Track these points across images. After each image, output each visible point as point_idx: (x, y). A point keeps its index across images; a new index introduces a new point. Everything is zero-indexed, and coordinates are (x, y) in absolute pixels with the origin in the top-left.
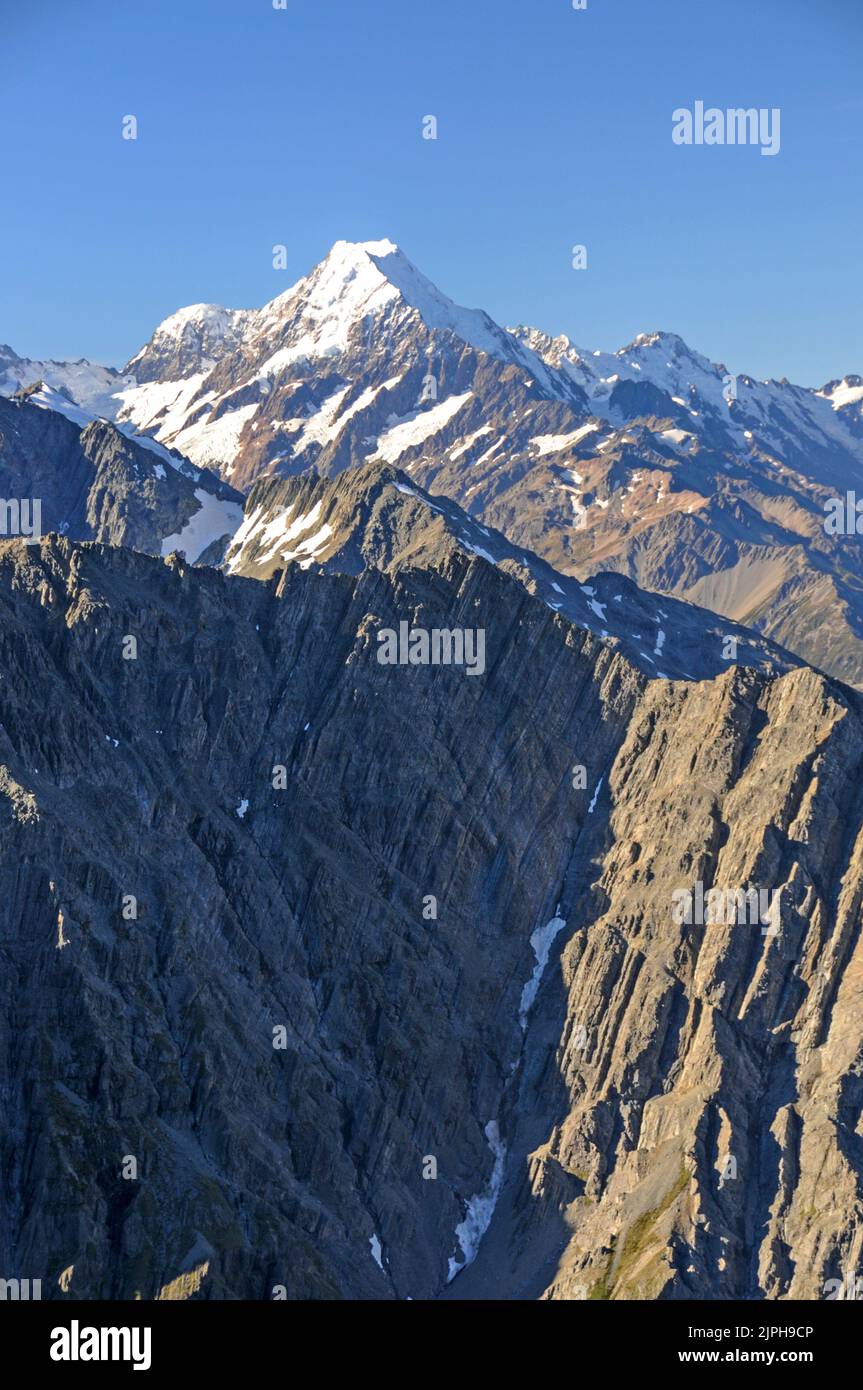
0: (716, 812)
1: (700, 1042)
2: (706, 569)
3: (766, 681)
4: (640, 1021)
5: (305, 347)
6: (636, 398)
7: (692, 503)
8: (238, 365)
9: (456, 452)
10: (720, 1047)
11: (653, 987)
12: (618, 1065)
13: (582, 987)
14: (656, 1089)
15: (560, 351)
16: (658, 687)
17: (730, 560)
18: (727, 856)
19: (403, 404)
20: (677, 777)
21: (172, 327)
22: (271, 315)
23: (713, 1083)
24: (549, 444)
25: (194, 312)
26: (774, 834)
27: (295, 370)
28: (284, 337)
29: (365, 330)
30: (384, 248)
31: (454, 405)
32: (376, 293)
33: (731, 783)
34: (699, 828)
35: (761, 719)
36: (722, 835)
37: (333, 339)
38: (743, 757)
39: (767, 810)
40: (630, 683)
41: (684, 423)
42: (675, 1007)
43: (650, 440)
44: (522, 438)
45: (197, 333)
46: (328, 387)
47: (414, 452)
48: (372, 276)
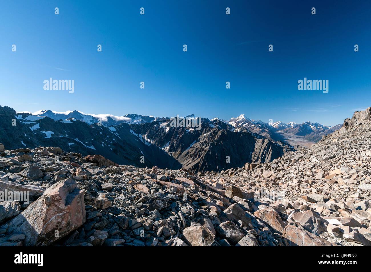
0: (261, 146)
1: (260, 159)
2: (261, 133)
3: (264, 139)
4: (256, 158)
5: (239, 120)
6: (258, 123)
7: (261, 129)
8: (235, 121)
9: (247, 126)
10: (261, 160)
11: (257, 156)
12: (255, 160)
13: (253, 156)
14: (257, 162)
15: (253, 121)
16: (258, 139)
17: (263, 133)
18: (262, 149)
19: (244, 123)
20: (259, 144)
21: (232, 119)
22: (237, 118)
23: (260, 162)
24: (252, 126)
25: (233, 118)
26: (265, 148)
27: (238, 121)
28: (238, 120)
29: (242, 119)
30: (244, 115)
31: (247, 123)
32: (243, 117)
33: (262, 145)
34: (260, 147)
35: (264, 142)
36: (262, 148)
37: (240, 120)
38: (263, 143)
39: (264, 147)
40: (256, 139)
41: (260, 125)
42: (258, 157)
43: (258, 126)
44: (251, 125)
45: (233, 119)
46: (240, 122)
47: (245, 126)
48: (243, 116)
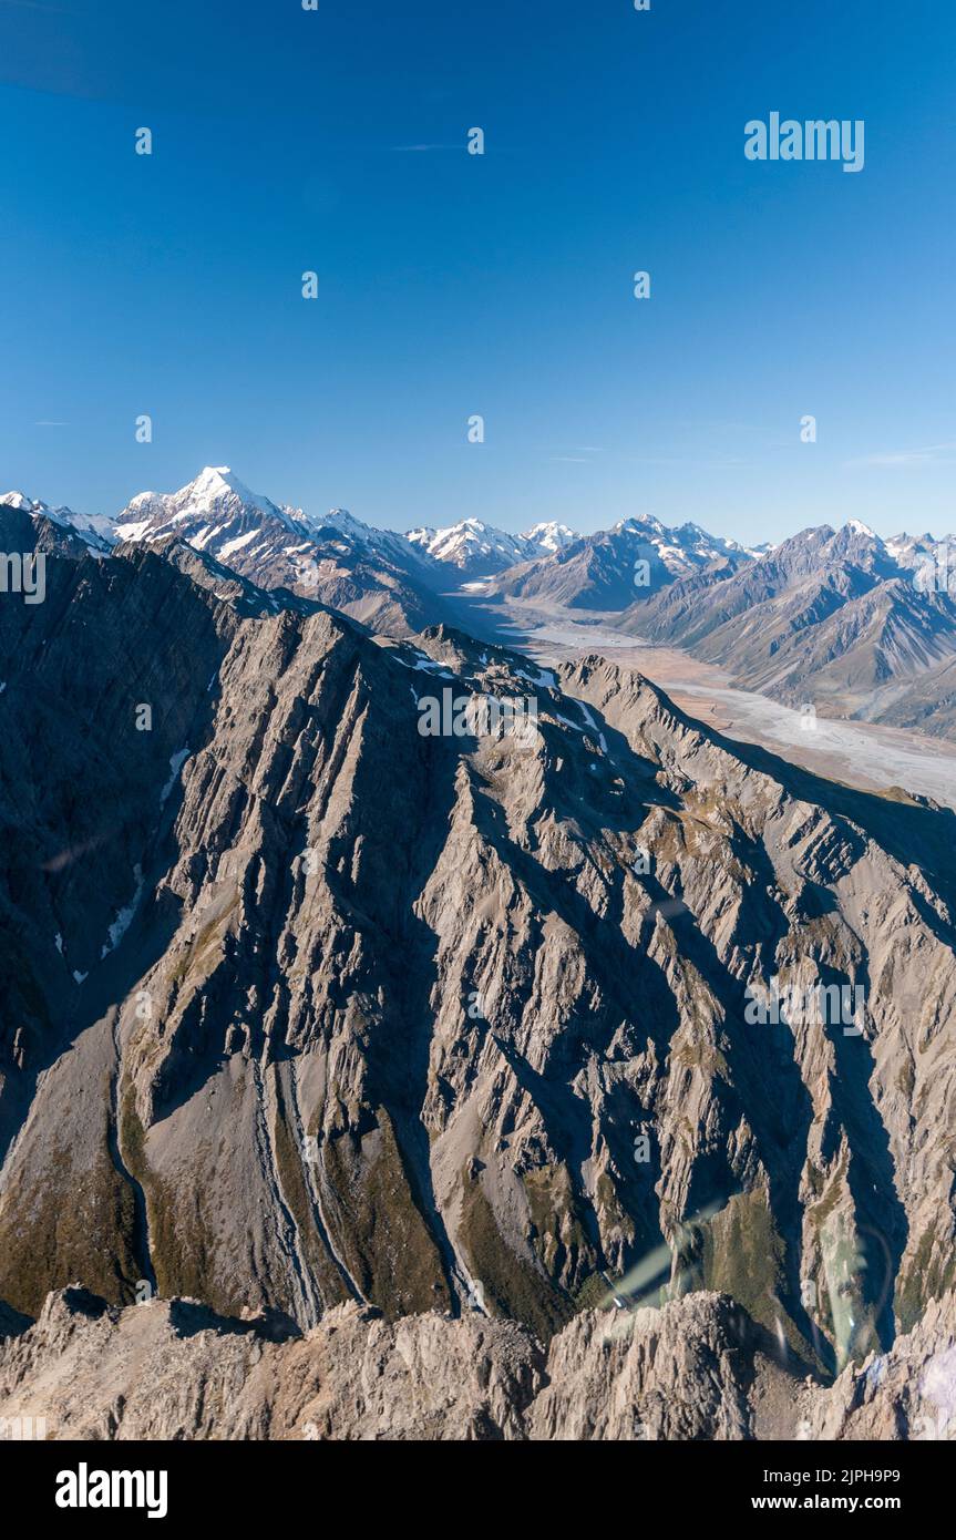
0: (271, 690)
1: (252, 820)
2: (350, 600)
3: (301, 620)
4: (220, 807)
5: (192, 510)
6: (329, 534)
7: (345, 573)
8: (163, 516)
9: (253, 553)
10: (263, 822)
11: (228, 787)
12: (207, 832)
13: (192, 786)
14: (228, 846)
15: (299, 515)
16: (247, 623)
17: (359, 597)
18: (275, 714)
19: (230, 534)
20: (253, 671)
21: (137, 501)
22: (178, 497)
23: (258, 843)
24: (289, 550)
25: (146, 495)
26: (300, 703)
27: (188, 519)
28: (183, 505)
29: (217, 503)
30: (225, 470)
31: (252, 534)
32: (221, 488)
33: (281, 674)
34: (261, 699)
35: (298, 639)
36: (273, 702)
37: (202, 507)
38: (287, 659)
39: (297, 689)
40: (232, 620)
41: (346, 542)
42: (240, 799)
43: (331, 549)
44: (279, 549)
45: (147, 504)
46: (201, 526)
47: (236, 553)
48: (219, 481)
